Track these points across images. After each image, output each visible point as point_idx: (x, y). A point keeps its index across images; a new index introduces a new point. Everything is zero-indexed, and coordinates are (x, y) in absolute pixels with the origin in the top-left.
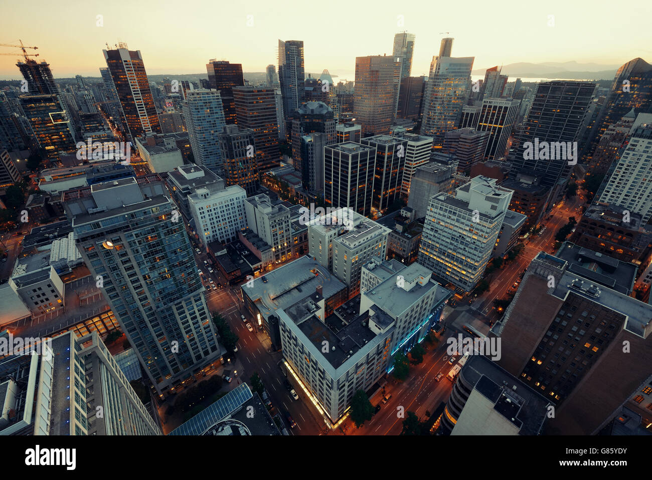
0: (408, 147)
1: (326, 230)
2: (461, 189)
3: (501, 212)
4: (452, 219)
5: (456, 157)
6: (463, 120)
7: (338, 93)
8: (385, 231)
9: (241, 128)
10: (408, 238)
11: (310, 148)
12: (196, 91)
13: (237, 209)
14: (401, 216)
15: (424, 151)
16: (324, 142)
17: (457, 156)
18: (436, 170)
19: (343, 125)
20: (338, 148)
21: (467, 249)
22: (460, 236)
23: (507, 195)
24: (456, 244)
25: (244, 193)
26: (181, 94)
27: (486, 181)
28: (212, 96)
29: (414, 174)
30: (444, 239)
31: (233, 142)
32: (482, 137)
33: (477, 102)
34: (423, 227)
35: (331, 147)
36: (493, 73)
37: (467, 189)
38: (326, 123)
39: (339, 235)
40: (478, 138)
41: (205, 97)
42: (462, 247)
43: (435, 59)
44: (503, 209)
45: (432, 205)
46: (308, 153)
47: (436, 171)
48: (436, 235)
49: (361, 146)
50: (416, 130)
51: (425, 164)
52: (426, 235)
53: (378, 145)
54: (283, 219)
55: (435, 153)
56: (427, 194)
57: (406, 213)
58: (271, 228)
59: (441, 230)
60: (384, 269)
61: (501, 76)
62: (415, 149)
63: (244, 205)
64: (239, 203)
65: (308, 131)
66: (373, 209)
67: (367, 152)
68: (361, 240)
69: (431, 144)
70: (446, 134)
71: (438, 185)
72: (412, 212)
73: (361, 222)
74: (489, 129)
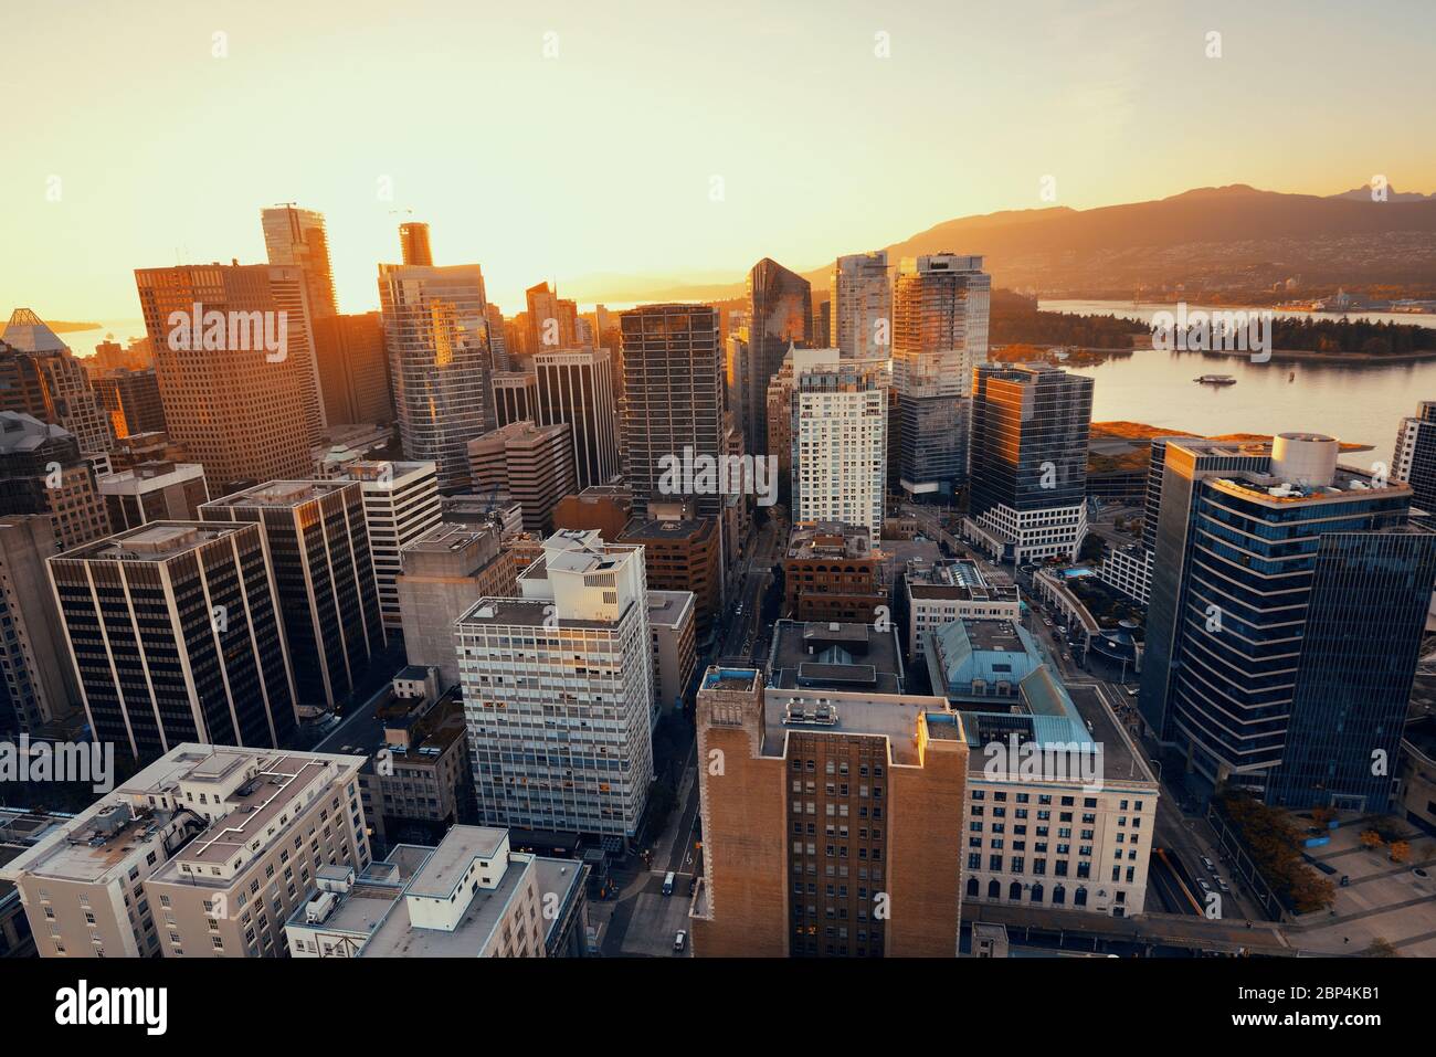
1: (105, 858)
2: (529, 576)
3: (629, 603)
4: (528, 660)
5: (510, 497)
6: (509, 407)
8: (344, 767)
10: (432, 759)
14: (397, 701)
15: (419, 501)
17: (512, 493)
18: (457, 543)
19: (130, 475)
20: (112, 552)
21: (589, 723)
22: (562, 696)
24: (559, 721)
27: (576, 539)
30: (528, 719)
32: (557, 437)
34: (461, 708)
35: (81, 554)
36: (542, 297)
39: (171, 852)
40: (547, 442)
42: (577, 722)
43: (386, 270)
45: (466, 639)
47: (456, 547)
48: (505, 717)
49: (201, 529)
50: (395, 448)
52: (479, 726)
53: (268, 515)
55: (455, 498)
57: (410, 686)
59: (512, 698)
60: (368, 896)
61: (560, 301)
62: (391, 499)
66: (300, 710)
67: (227, 543)
68: (263, 837)
69: (435, 479)
70: (469, 446)
71: (472, 580)
72: (427, 676)
73: (248, 774)
74: (568, 419)
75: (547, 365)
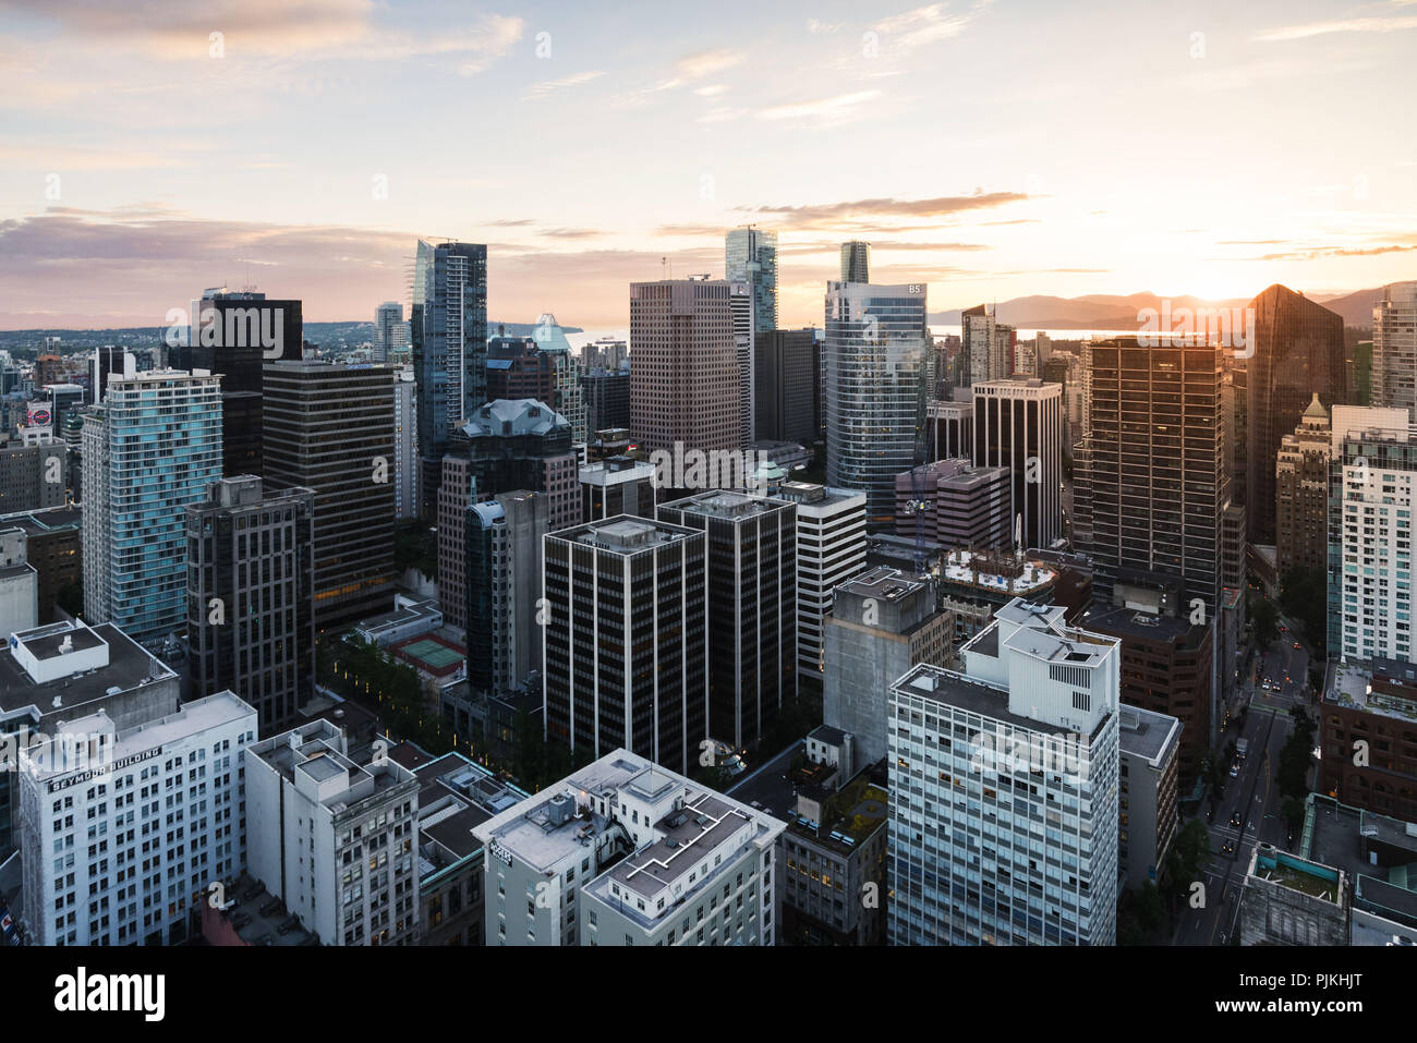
0: (799, 524)
2: (974, 648)
3: (1104, 714)
6: (940, 440)
7: (583, 375)
8: (763, 829)
9: (271, 488)
10: (845, 851)
11: (497, 540)
12: (144, 376)
13: (211, 791)
14: (808, 762)
15: (847, 535)
16: (541, 521)
17: (940, 542)
18: (892, 591)
19: (600, 467)
20: (589, 538)
23: (1107, 658)
25: (249, 721)
26: (90, 387)
27: (1037, 615)
28: (193, 392)
29: (830, 607)
31: (237, 534)
32: (995, 483)
33: (958, 391)
35: (567, 537)
36: (978, 321)
37: (990, 647)
38: (548, 461)
39: (602, 866)
40: (984, 487)
41: (169, 393)
43: (833, 287)
44: (1109, 705)
45: (901, 711)
46: (490, 560)
47: (891, 595)
49: (659, 529)
50: (815, 472)
51: (856, 573)
53: (713, 523)
54: (391, 816)
55: (878, 536)
56: (877, 673)
57: (824, 750)
58: (340, 863)
61: (998, 326)
62: (820, 527)
63: (242, 772)
64: (226, 764)
65: (489, 491)
66: (713, 746)
67: (678, 547)
68: (683, 882)
69: (864, 512)
70: (898, 479)
71: (904, 639)
72: (842, 742)
73: (676, 803)
74: (1006, 462)
75: (987, 396)
